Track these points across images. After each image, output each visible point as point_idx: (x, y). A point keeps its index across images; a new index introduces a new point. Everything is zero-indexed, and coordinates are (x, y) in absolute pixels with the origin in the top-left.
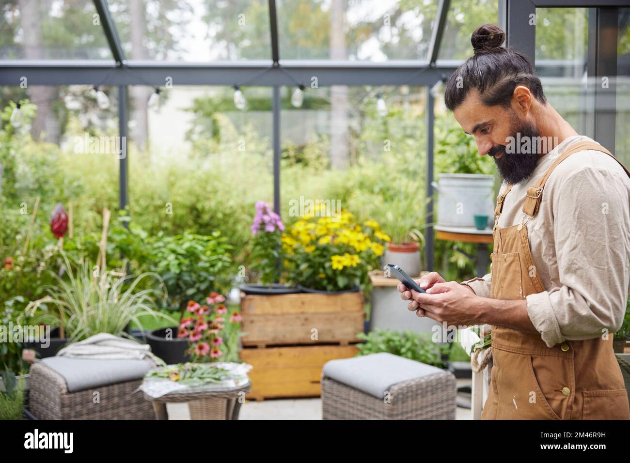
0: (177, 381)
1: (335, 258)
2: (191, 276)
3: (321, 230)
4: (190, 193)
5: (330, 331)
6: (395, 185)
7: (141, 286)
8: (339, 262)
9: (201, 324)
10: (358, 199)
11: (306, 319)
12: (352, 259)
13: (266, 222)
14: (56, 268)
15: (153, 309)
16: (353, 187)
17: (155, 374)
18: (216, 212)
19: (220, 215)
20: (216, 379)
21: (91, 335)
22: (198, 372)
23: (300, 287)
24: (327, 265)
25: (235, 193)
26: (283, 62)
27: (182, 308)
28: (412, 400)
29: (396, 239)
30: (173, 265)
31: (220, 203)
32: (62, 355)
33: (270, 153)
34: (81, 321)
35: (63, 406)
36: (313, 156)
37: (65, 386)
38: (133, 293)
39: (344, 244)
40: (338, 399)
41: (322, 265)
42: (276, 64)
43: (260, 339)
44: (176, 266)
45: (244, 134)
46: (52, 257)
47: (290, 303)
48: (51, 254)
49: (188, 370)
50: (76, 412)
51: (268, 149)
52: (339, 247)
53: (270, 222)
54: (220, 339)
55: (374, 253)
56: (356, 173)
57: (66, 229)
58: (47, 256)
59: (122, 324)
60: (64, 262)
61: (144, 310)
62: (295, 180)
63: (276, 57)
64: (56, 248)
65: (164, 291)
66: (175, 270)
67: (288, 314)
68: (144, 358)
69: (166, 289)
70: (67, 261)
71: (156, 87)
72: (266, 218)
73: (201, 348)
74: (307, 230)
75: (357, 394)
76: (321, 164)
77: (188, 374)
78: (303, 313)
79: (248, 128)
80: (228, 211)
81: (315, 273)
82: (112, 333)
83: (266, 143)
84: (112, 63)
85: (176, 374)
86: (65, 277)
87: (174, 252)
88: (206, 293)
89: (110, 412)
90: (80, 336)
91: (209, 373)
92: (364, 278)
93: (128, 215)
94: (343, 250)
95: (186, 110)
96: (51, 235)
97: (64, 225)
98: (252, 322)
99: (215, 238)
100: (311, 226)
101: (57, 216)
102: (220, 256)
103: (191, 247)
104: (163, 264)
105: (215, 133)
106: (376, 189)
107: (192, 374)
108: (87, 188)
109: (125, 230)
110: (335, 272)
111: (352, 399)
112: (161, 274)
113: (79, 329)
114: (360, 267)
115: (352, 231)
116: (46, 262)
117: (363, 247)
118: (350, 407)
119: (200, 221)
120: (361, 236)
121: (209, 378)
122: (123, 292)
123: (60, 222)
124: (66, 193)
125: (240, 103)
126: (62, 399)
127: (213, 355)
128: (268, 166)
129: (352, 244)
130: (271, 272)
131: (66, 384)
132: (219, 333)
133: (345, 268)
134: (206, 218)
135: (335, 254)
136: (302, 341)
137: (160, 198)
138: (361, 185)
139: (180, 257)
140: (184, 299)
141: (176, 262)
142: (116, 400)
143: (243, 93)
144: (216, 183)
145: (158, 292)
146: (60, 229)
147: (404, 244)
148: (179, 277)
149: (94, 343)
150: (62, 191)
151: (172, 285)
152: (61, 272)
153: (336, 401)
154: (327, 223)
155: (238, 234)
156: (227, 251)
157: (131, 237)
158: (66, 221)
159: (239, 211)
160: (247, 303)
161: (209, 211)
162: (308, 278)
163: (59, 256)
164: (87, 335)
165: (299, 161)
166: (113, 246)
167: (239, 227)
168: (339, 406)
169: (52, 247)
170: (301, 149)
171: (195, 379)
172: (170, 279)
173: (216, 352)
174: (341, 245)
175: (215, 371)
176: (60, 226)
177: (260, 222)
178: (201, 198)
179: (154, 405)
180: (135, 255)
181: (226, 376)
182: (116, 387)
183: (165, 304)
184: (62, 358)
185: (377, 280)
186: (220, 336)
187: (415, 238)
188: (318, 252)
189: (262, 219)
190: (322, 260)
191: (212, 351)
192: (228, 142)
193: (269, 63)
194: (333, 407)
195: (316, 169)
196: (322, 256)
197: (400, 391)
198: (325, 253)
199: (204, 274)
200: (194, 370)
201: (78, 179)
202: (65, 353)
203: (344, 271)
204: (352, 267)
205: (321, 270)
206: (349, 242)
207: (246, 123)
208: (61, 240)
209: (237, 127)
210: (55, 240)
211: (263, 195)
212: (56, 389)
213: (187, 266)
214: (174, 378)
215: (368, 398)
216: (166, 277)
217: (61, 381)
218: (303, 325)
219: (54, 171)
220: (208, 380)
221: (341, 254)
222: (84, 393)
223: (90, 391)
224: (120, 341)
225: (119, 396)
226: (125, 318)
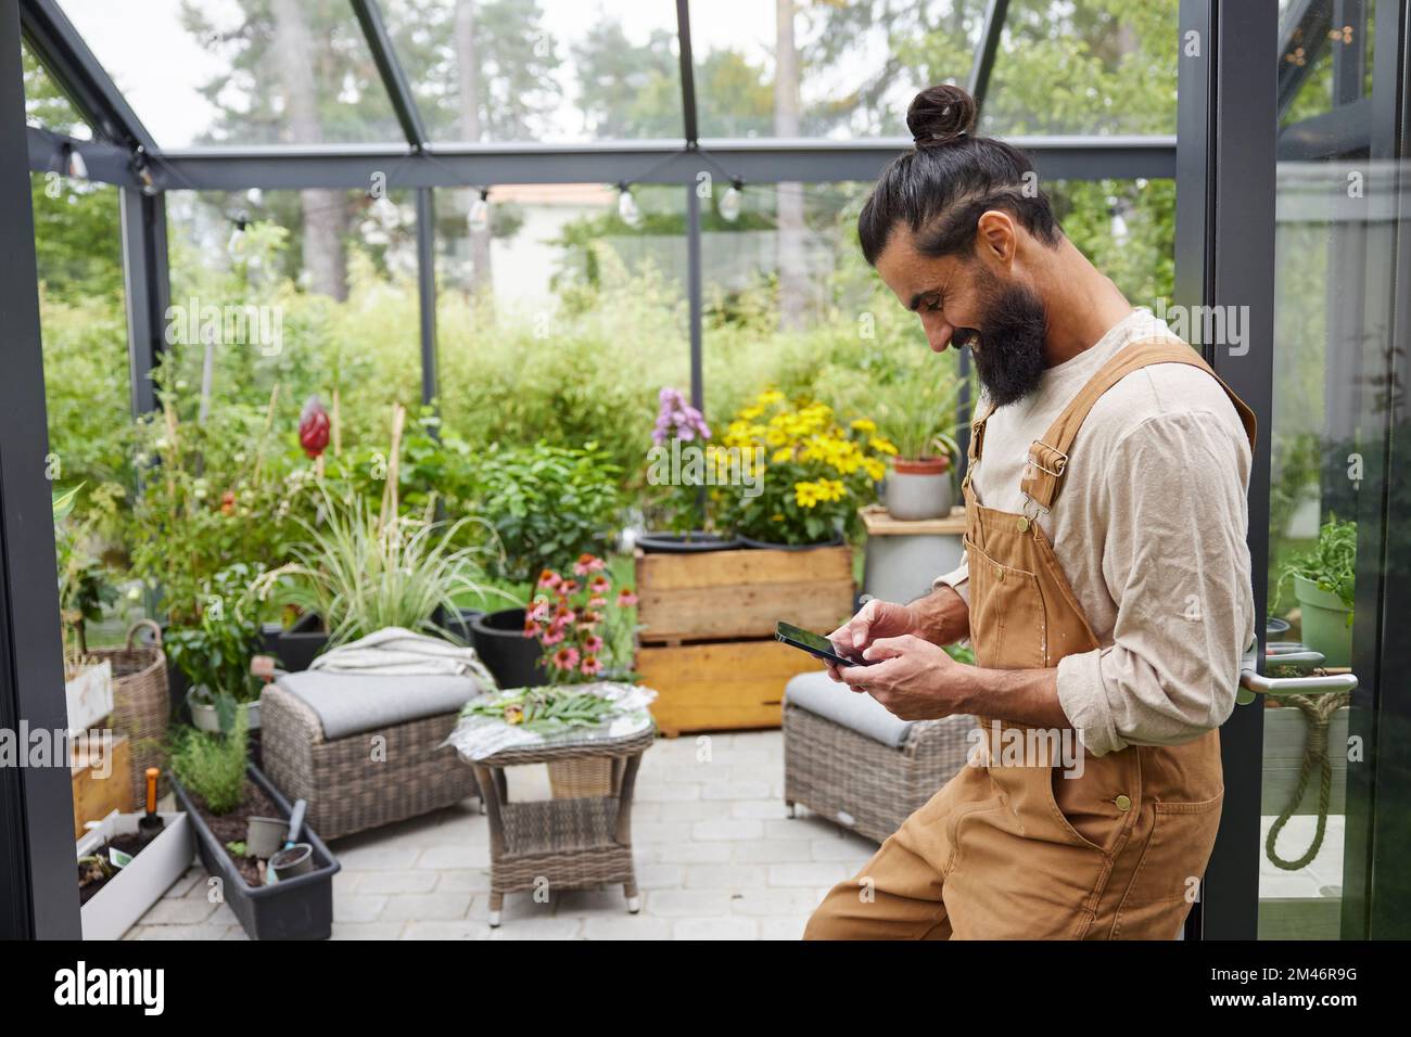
0: (519, 723)
1: (802, 487)
2: (548, 521)
3: (776, 437)
4: (552, 373)
5: (793, 614)
6: (898, 355)
7: (460, 541)
8: (809, 493)
9: (563, 614)
10: (831, 379)
11: (752, 595)
12: (832, 488)
13: (679, 424)
14: (311, 510)
15: (482, 580)
16: (822, 359)
17: (480, 709)
18: (594, 404)
19: (601, 410)
20: (591, 720)
21: (372, 630)
22: (559, 706)
23: (740, 538)
24: (788, 499)
25: (625, 372)
26: (704, 142)
27: (533, 578)
28: (950, 749)
29: (907, 452)
30: (516, 502)
31: (603, 389)
32: (317, 668)
33: (684, 305)
34: (352, 605)
35: (316, 764)
36: (755, 310)
37: (318, 729)
38: (447, 552)
39: (816, 461)
40: (813, 744)
41: (779, 499)
42: (692, 145)
43: (672, 631)
44: (521, 505)
45: (641, 275)
46: (300, 492)
47: (723, 567)
48: (299, 487)
49: (539, 702)
50: (341, 775)
51: (680, 298)
52: (809, 466)
53: (686, 423)
54: (599, 639)
55: (869, 476)
56: (825, 338)
57: (326, 441)
58: (295, 489)
59: (427, 607)
60: (323, 500)
61: (461, 584)
62: (726, 349)
63: (691, 133)
64: (309, 476)
65: (498, 550)
66: (518, 512)
67: (720, 586)
68: (463, 673)
69: (501, 545)
70: (329, 499)
71: (482, 188)
72: (679, 417)
73: (564, 657)
74: (750, 437)
75: (848, 737)
76: (768, 322)
77: (539, 712)
78: (746, 584)
79: (646, 265)
80: (614, 403)
81: (767, 513)
82: (408, 625)
83: (677, 290)
84: (404, 147)
85: (517, 711)
86: (324, 528)
87: (517, 478)
88: (574, 551)
89: (403, 771)
90: (351, 632)
91: (577, 709)
92: (853, 522)
93: (437, 414)
94: (815, 472)
95: (552, 243)
96: (301, 452)
97: (323, 433)
98: (656, 601)
99: (589, 453)
100: (758, 430)
101: (310, 419)
102: (598, 486)
103: (547, 469)
104: (498, 500)
105: (592, 272)
106: (865, 364)
107: (546, 710)
108: (379, 366)
109: (432, 441)
110: (801, 511)
111: (839, 745)
112: (495, 518)
113: (348, 620)
114: (845, 501)
115: (831, 439)
116: (291, 501)
117: (850, 467)
118: (835, 758)
119: (569, 419)
120: (846, 447)
121: (577, 718)
122: (429, 549)
123: (315, 429)
124: (344, 376)
125: (630, 215)
126: (313, 752)
127: (586, 670)
128: (680, 328)
129: (830, 461)
130: (689, 512)
131: (321, 724)
132: (596, 629)
133: (819, 503)
134: (578, 413)
135: (801, 480)
136: (744, 633)
137: (502, 382)
138: (835, 358)
139: (527, 488)
140: (536, 561)
141: (522, 497)
142: (414, 750)
143: (634, 198)
144: (594, 357)
145: (488, 551)
146: (315, 441)
147: (922, 460)
148: (527, 523)
149: (375, 646)
150: (336, 373)
151: (515, 537)
152: (319, 519)
153: (810, 748)
154: (786, 425)
155: (631, 441)
156: (610, 474)
157: (443, 454)
158: (327, 426)
159: (634, 402)
160: (646, 568)
161: (583, 402)
162: (753, 523)
163: (314, 489)
164: (364, 629)
165: (730, 317)
166: (411, 469)
167: (634, 429)
168: (815, 756)
169: (301, 474)
170: (733, 299)
171: (553, 720)
172: (510, 527)
173: (591, 664)
174: (811, 462)
175: (589, 703)
176: (317, 435)
177: (668, 424)
178: (570, 381)
179: (477, 772)
180: (450, 483)
181: (609, 712)
182: (413, 727)
183: (502, 570)
184: (317, 673)
185: (876, 523)
186: (597, 634)
187: (943, 448)
188: (771, 477)
189: (671, 419)
190: (779, 490)
191: (585, 662)
192: (614, 287)
193: (680, 143)
194: (804, 758)
195: (760, 331)
196: (778, 483)
197: (928, 733)
198: (783, 478)
199: (570, 517)
200: (550, 703)
201: (365, 352)
202: (323, 665)
203: (820, 511)
204: (831, 502)
205: (777, 508)
206: (825, 458)
207: (643, 255)
208: (320, 460)
209: (629, 264)
210: (307, 461)
211: (672, 374)
212: (303, 735)
213: (541, 504)
214: (513, 718)
215: (869, 745)
216: (501, 524)
217: (311, 720)
218: (746, 604)
219: (320, 341)
220: (575, 722)
221: (812, 480)
222: (354, 740)
223: (366, 736)
224: (421, 640)
225: (419, 742)
226: (431, 598)
